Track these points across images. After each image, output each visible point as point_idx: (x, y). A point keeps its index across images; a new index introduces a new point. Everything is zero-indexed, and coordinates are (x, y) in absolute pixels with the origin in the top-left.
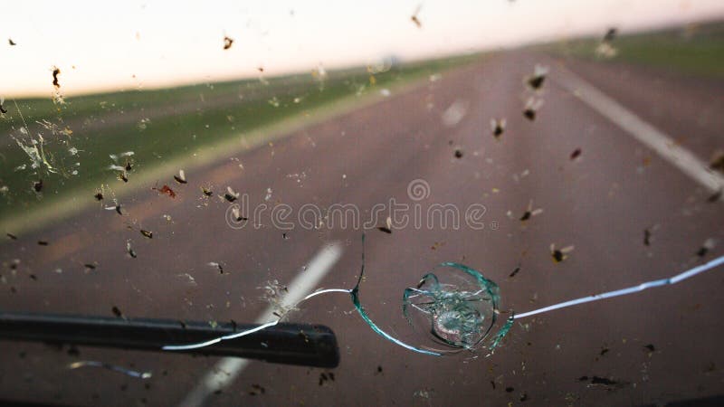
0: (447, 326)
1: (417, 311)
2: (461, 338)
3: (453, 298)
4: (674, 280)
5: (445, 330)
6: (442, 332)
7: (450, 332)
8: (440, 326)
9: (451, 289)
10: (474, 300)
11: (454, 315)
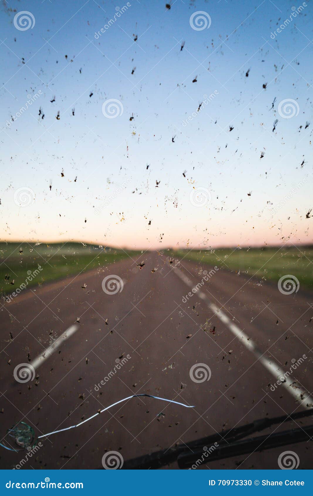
0: (20, 441)
1: (10, 436)
2: (24, 445)
3: (21, 432)
4: (77, 426)
5: (19, 442)
6: (18, 443)
7: (21, 443)
8: (18, 441)
9: (20, 430)
10: (27, 432)
11: (22, 437)
